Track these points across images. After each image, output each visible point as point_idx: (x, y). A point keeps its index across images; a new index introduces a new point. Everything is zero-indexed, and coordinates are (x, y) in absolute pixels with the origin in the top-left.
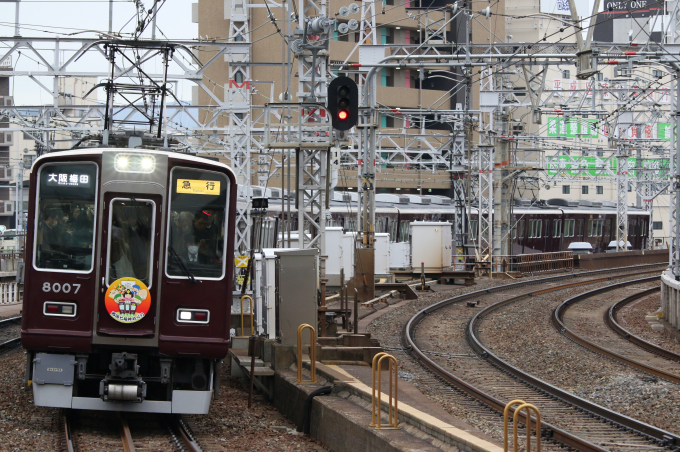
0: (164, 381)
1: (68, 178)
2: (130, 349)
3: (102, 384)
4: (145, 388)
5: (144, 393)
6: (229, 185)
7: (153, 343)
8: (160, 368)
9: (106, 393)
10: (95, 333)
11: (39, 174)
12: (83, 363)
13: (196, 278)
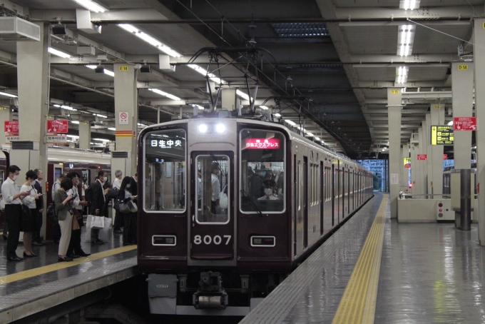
0: (243, 291)
1: (166, 143)
2: (215, 269)
3: (194, 296)
4: (227, 298)
5: (226, 302)
6: (285, 140)
7: (233, 263)
8: (240, 282)
9: (198, 302)
10: (189, 258)
11: (144, 141)
12: (183, 280)
13: (263, 213)
